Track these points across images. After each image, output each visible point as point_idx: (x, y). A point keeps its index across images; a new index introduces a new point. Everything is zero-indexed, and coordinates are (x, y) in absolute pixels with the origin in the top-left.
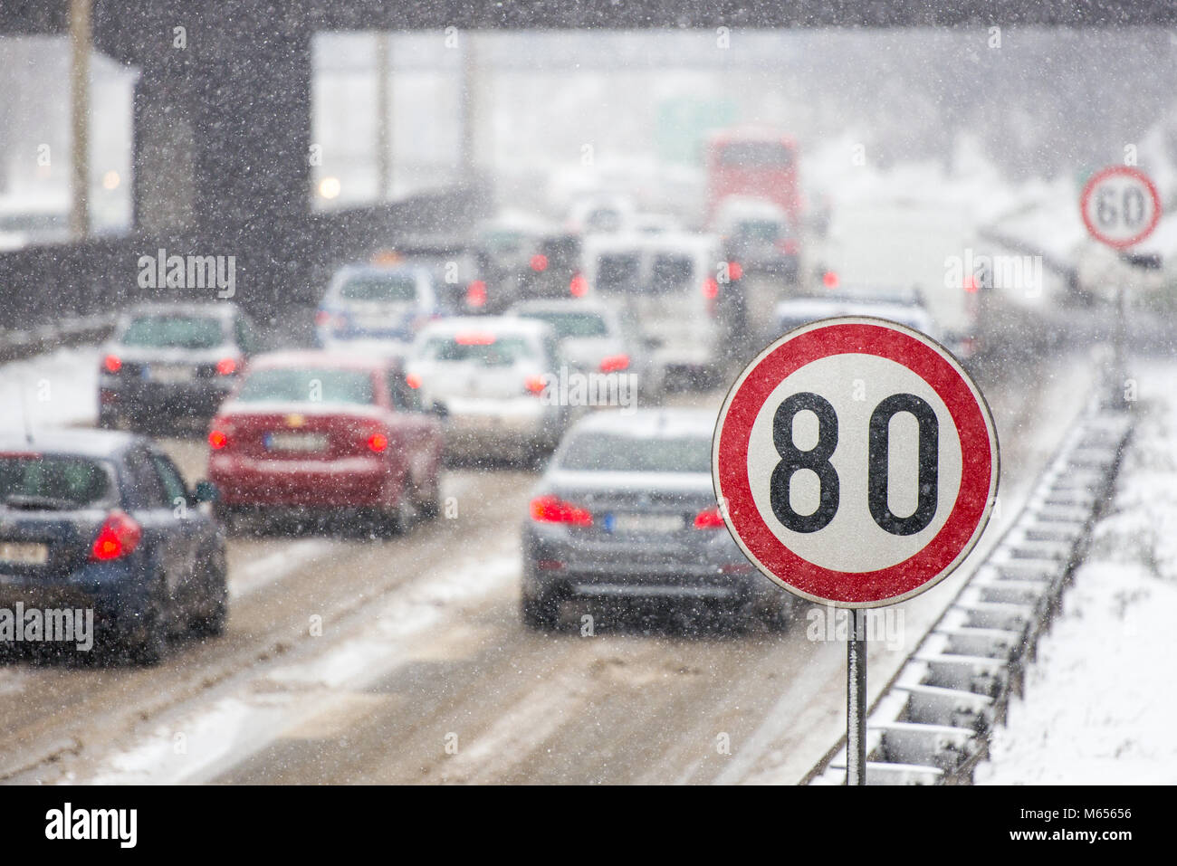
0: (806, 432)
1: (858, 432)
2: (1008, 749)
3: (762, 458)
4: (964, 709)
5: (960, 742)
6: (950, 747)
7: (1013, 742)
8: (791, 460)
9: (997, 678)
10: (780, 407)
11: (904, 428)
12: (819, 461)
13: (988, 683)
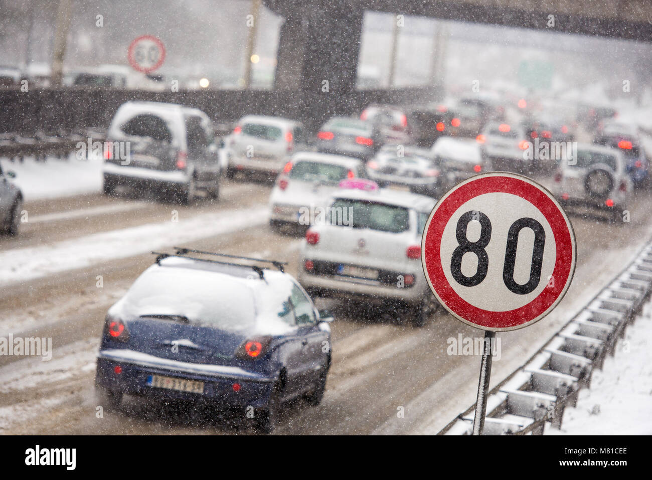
0: (474, 233)
1: (502, 235)
2: (600, 383)
3: (449, 244)
4: (577, 364)
5: (569, 383)
6: (564, 385)
7: (603, 380)
8: (464, 246)
9: (597, 349)
10: (461, 217)
11: (527, 236)
12: (479, 248)
13: (592, 351)
